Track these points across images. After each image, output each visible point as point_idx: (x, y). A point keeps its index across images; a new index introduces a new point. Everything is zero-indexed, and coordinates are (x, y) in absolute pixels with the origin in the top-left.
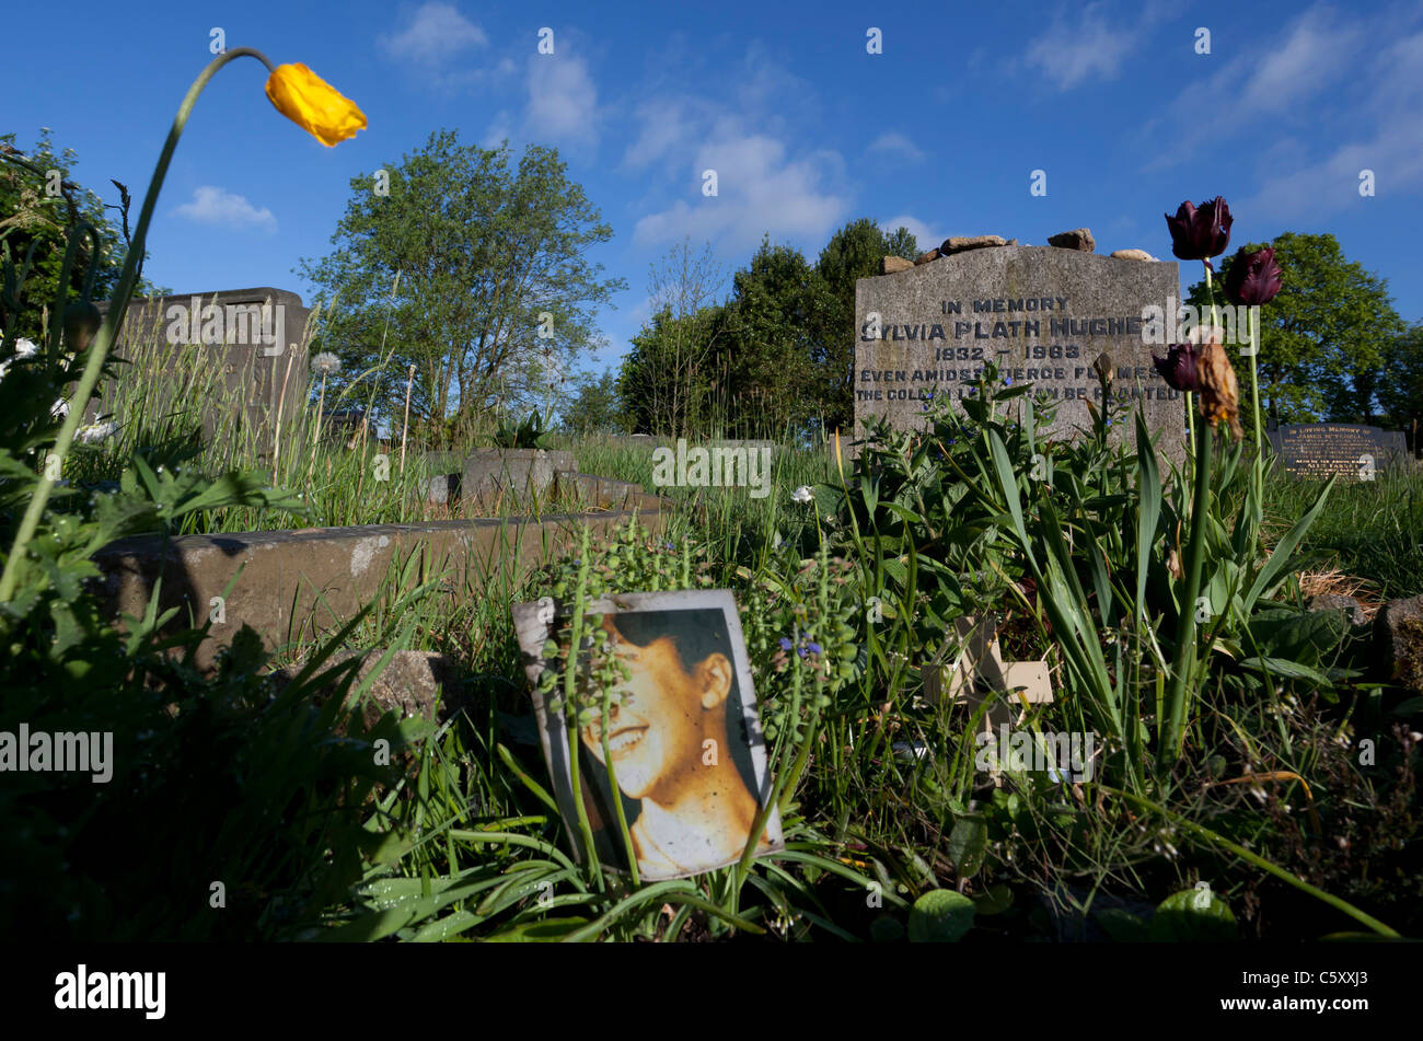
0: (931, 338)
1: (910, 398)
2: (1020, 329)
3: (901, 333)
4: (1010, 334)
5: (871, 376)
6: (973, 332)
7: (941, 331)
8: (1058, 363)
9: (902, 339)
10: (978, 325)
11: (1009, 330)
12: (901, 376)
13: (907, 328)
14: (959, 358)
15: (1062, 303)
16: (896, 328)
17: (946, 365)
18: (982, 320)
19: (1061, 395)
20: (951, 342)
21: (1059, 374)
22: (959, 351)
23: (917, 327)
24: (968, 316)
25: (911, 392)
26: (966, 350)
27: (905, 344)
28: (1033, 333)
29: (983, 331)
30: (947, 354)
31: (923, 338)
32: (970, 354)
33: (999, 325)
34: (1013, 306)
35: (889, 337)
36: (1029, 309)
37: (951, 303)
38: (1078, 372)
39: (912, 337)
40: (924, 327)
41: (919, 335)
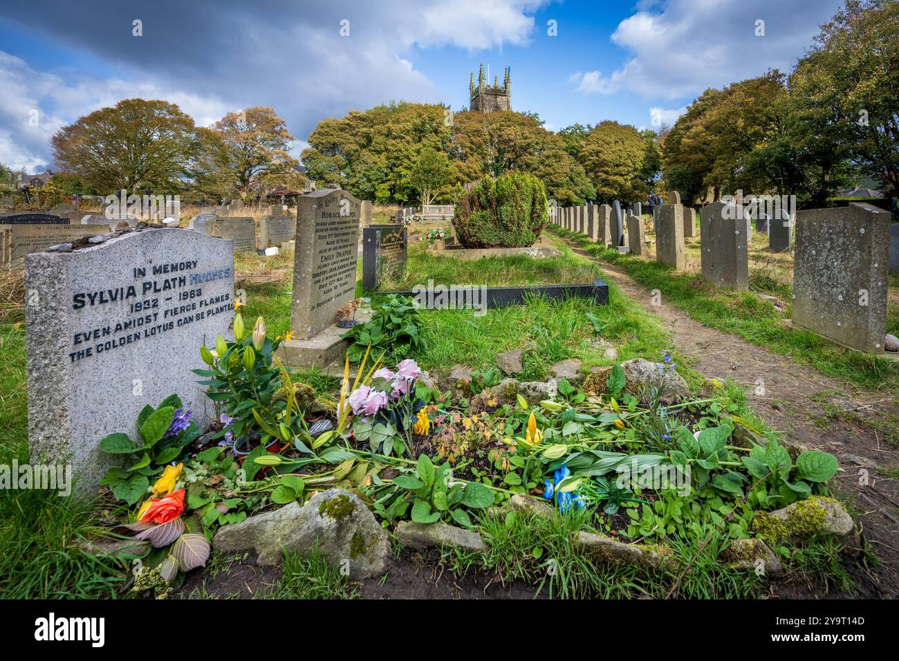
0: (127, 297)
1: (114, 347)
2: (177, 283)
3: (106, 296)
4: (172, 286)
5: (82, 338)
6: (153, 288)
7: (134, 291)
8: (193, 301)
9: (107, 301)
10: (155, 283)
11: (171, 283)
12: (106, 331)
13: (110, 292)
14: (145, 308)
15: (195, 264)
16: (101, 293)
17: (136, 316)
18: (157, 280)
19: (195, 319)
20: (139, 298)
21: (194, 307)
22: (145, 303)
23: (117, 290)
24: (150, 277)
25: (114, 341)
26: (148, 301)
27: (108, 305)
28: (182, 284)
29: (158, 288)
30: (137, 307)
31: (122, 298)
32: (151, 304)
33: (167, 281)
34: (174, 268)
35: (97, 302)
36: (181, 269)
37: (139, 269)
38: (201, 303)
39: (114, 299)
40: (122, 289)
41: (119, 296)
